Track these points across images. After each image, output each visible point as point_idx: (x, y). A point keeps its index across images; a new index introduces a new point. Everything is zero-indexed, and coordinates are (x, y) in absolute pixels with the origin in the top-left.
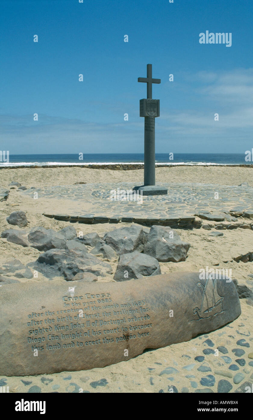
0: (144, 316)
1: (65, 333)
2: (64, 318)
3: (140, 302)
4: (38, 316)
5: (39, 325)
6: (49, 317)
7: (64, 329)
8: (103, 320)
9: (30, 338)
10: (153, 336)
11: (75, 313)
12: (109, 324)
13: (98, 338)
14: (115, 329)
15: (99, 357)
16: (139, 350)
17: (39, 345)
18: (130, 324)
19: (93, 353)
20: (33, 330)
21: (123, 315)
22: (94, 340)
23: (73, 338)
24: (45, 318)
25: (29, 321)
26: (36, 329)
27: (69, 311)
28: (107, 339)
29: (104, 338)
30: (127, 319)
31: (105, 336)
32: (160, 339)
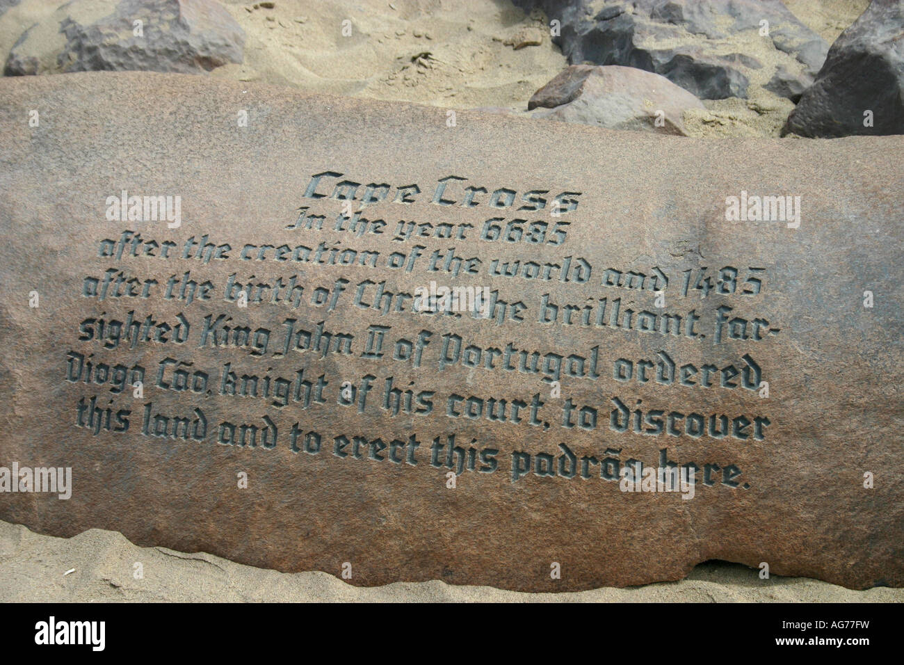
0: (727, 363)
1: (244, 365)
2: (261, 285)
3: (731, 274)
4: (144, 255)
5: (136, 300)
6: (193, 270)
7: (244, 346)
8: (465, 339)
9: (81, 356)
10: (765, 497)
11: (328, 272)
12: (492, 366)
13: (408, 429)
14: (520, 403)
15: (397, 532)
16: (654, 559)
17: (112, 402)
18: (617, 393)
19: (367, 505)
20: (102, 322)
21: (595, 333)
22: (384, 439)
23: (276, 403)
24: (171, 271)
25: (93, 274)
26: (115, 317)
27: (303, 252)
28: (459, 449)
29: (444, 440)
30: (609, 363)
31: (451, 429)
32: (821, 529)
